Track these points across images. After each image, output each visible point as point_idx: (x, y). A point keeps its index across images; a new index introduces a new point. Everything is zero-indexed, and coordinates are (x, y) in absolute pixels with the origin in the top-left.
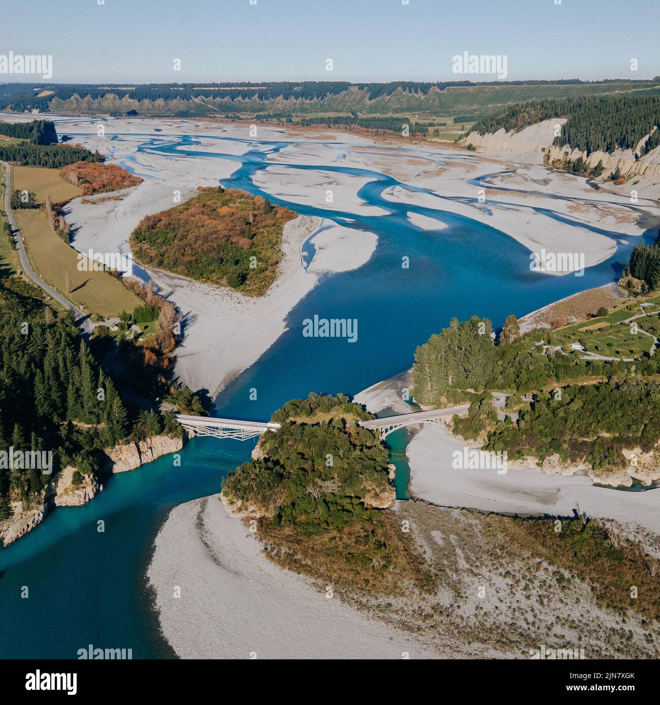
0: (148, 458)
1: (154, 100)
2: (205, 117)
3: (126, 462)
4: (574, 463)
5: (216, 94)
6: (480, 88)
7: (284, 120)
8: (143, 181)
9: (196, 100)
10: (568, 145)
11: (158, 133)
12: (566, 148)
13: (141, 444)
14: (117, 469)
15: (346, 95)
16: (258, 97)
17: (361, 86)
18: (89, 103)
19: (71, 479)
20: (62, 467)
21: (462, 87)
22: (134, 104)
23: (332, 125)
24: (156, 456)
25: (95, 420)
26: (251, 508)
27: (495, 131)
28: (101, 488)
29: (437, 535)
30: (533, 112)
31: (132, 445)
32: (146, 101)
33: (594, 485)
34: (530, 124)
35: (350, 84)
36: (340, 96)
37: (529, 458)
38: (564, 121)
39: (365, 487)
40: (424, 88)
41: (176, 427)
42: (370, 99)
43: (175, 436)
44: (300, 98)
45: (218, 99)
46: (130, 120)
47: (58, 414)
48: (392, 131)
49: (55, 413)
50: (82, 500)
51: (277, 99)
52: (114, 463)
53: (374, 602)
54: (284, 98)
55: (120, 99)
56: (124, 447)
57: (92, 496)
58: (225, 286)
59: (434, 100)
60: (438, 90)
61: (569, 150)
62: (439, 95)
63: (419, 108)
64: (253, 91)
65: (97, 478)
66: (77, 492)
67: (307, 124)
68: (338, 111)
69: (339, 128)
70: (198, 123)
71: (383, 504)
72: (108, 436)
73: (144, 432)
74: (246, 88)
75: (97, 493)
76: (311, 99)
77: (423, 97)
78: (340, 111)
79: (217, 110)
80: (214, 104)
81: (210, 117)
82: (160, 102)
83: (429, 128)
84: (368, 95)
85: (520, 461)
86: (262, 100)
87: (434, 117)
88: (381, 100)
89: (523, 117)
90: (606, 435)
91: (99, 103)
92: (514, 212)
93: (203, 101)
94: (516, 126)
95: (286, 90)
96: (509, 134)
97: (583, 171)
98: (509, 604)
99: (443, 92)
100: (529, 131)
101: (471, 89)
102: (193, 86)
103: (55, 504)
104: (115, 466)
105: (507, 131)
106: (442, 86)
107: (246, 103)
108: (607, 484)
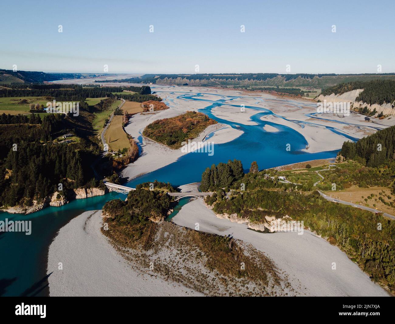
0: (90, 195)
1: (195, 80)
2: (213, 86)
3: (81, 195)
4: (244, 219)
5: (220, 78)
6: (338, 77)
7: (244, 88)
8: (169, 108)
9: (212, 80)
10: (362, 101)
11: (190, 92)
12: (361, 102)
13: (88, 190)
14: (77, 197)
15: (275, 79)
16: (237, 79)
17: (283, 75)
18: (171, 81)
19: (56, 196)
20: (54, 191)
21: (330, 76)
22: (187, 81)
23: (263, 91)
24: (93, 195)
25: (73, 178)
26: (107, 214)
27: (330, 94)
28: (68, 202)
29: (166, 234)
30: (350, 86)
31: (84, 189)
32: (192, 80)
33: (248, 228)
34: (347, 91)
35: (278, 74)
36: (272, 79)
37: (225, 214)
38: (362, 90)
39: (151, 214)
40: (312, 76)
41: (103, 186)
42: (286, 81)
43: (102, 189)
44: (255, 80)
45: (221, 80)
46: (184, 87)
47: (62, 175)
48: (288, 94)
49: (61, 174)
50: (59, 204)
51: (246, 80)
52: (76, 195)
53: (124, 249)
54: (248, 80)
55: (182, 79)
56: (80, 189)
57: (63, 204)
58: (166, 145)
59: (316, 81)
60: (318, 77)
61: (362, 103)
62: (318, 80)
63: (308, 85)
64: (236, 76)
65: (66, 198)
66: (57, 201)
67: (253, 90)
68: (271, 86)
69: (266, 92)
70: (208, 89)
71: (156, 221)
72: (75, 185)
73: (90, 185)
74: (233, 76)
75: (65, 204)
76: (260, 80)
77: (310, 80)
78: (272, 85)
79: (220, 84)
80: (219, 82)
81: (215, 87)
82: (198, 80)
83: (304, 93)
84: (285, 79)
85: (222, 215)
86: (239, 80)
87: (314, 89)
88: (291, 81)
89: (345, 88)
90: (261, 209)
91: (175, 81)
92: (315, 128)
93: (214, 80)
94: (340, 92)
95: (250, 76)
96: (336, 96)
97: (367, 113)
98: (171, 259)
99: (320, 78)
100: (346, 95)
101: (334, 77)
102: (213, 74)
103: (50, 205)
104: (77, 196)
105: (336, 94)
106: (320, 76)
107: (232, 82)
108: (253, 229)
